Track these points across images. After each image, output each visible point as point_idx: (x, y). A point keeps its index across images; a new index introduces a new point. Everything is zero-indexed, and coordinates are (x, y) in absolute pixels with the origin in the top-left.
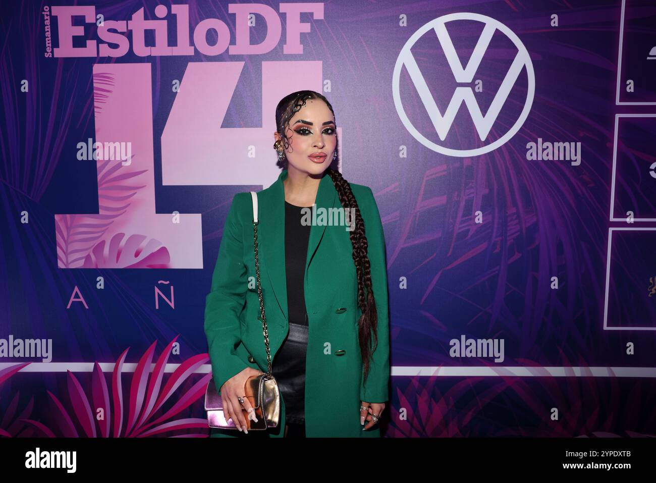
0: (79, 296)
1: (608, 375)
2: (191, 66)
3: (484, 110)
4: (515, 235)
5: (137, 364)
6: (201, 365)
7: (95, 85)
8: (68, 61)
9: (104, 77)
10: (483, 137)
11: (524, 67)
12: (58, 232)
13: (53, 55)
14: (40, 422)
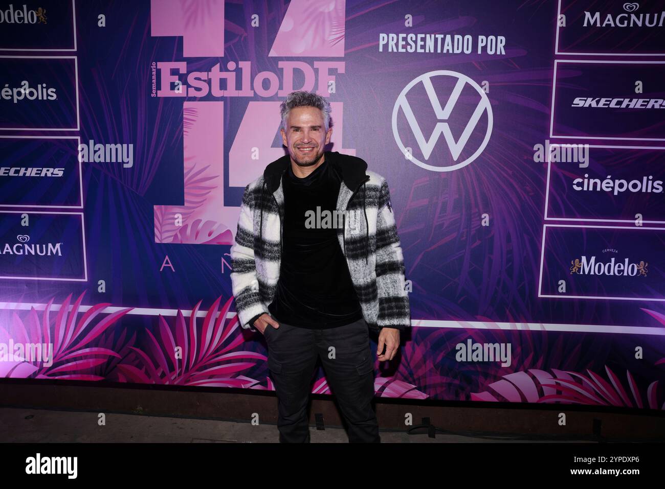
0: (168, 262)
1: (540, 330)
2: (251, 103)
3: (457, 138)
4: (476, 228)
5: (207, 312)
7: (184, 116)
8: (167, 99)
9: (192, 111)
10: (455, 158)
11: (486, 110)
12: (156, 218)
13: (157, 95)
14: (141, 349)
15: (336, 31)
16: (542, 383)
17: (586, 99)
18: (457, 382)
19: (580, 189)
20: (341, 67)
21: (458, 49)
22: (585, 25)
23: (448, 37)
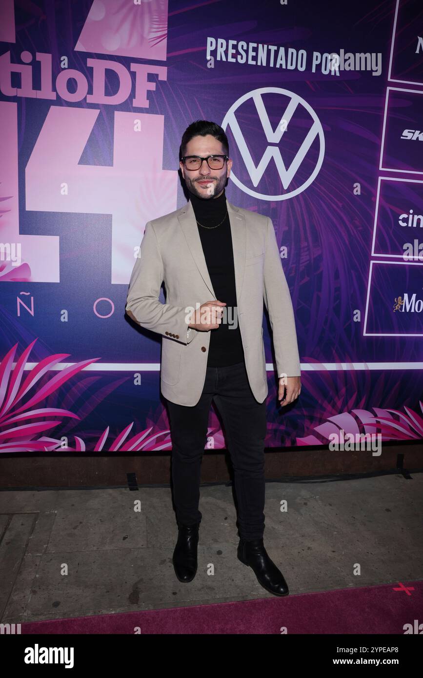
1: (364, 369)
2: (52, 108)
3: (287, 165)
4: (305, 264)
5: (1, 363)
6: (56, 363)
10: (286, 187)
11: (318, 136)
15: (157, 28)
16: (363, 423)
17: (414, 131)
18: (282, 428)
19: (404, 225)
20: (162, 73)
21: (292, 65)
22: (417, 52)
23: (282, 50)
